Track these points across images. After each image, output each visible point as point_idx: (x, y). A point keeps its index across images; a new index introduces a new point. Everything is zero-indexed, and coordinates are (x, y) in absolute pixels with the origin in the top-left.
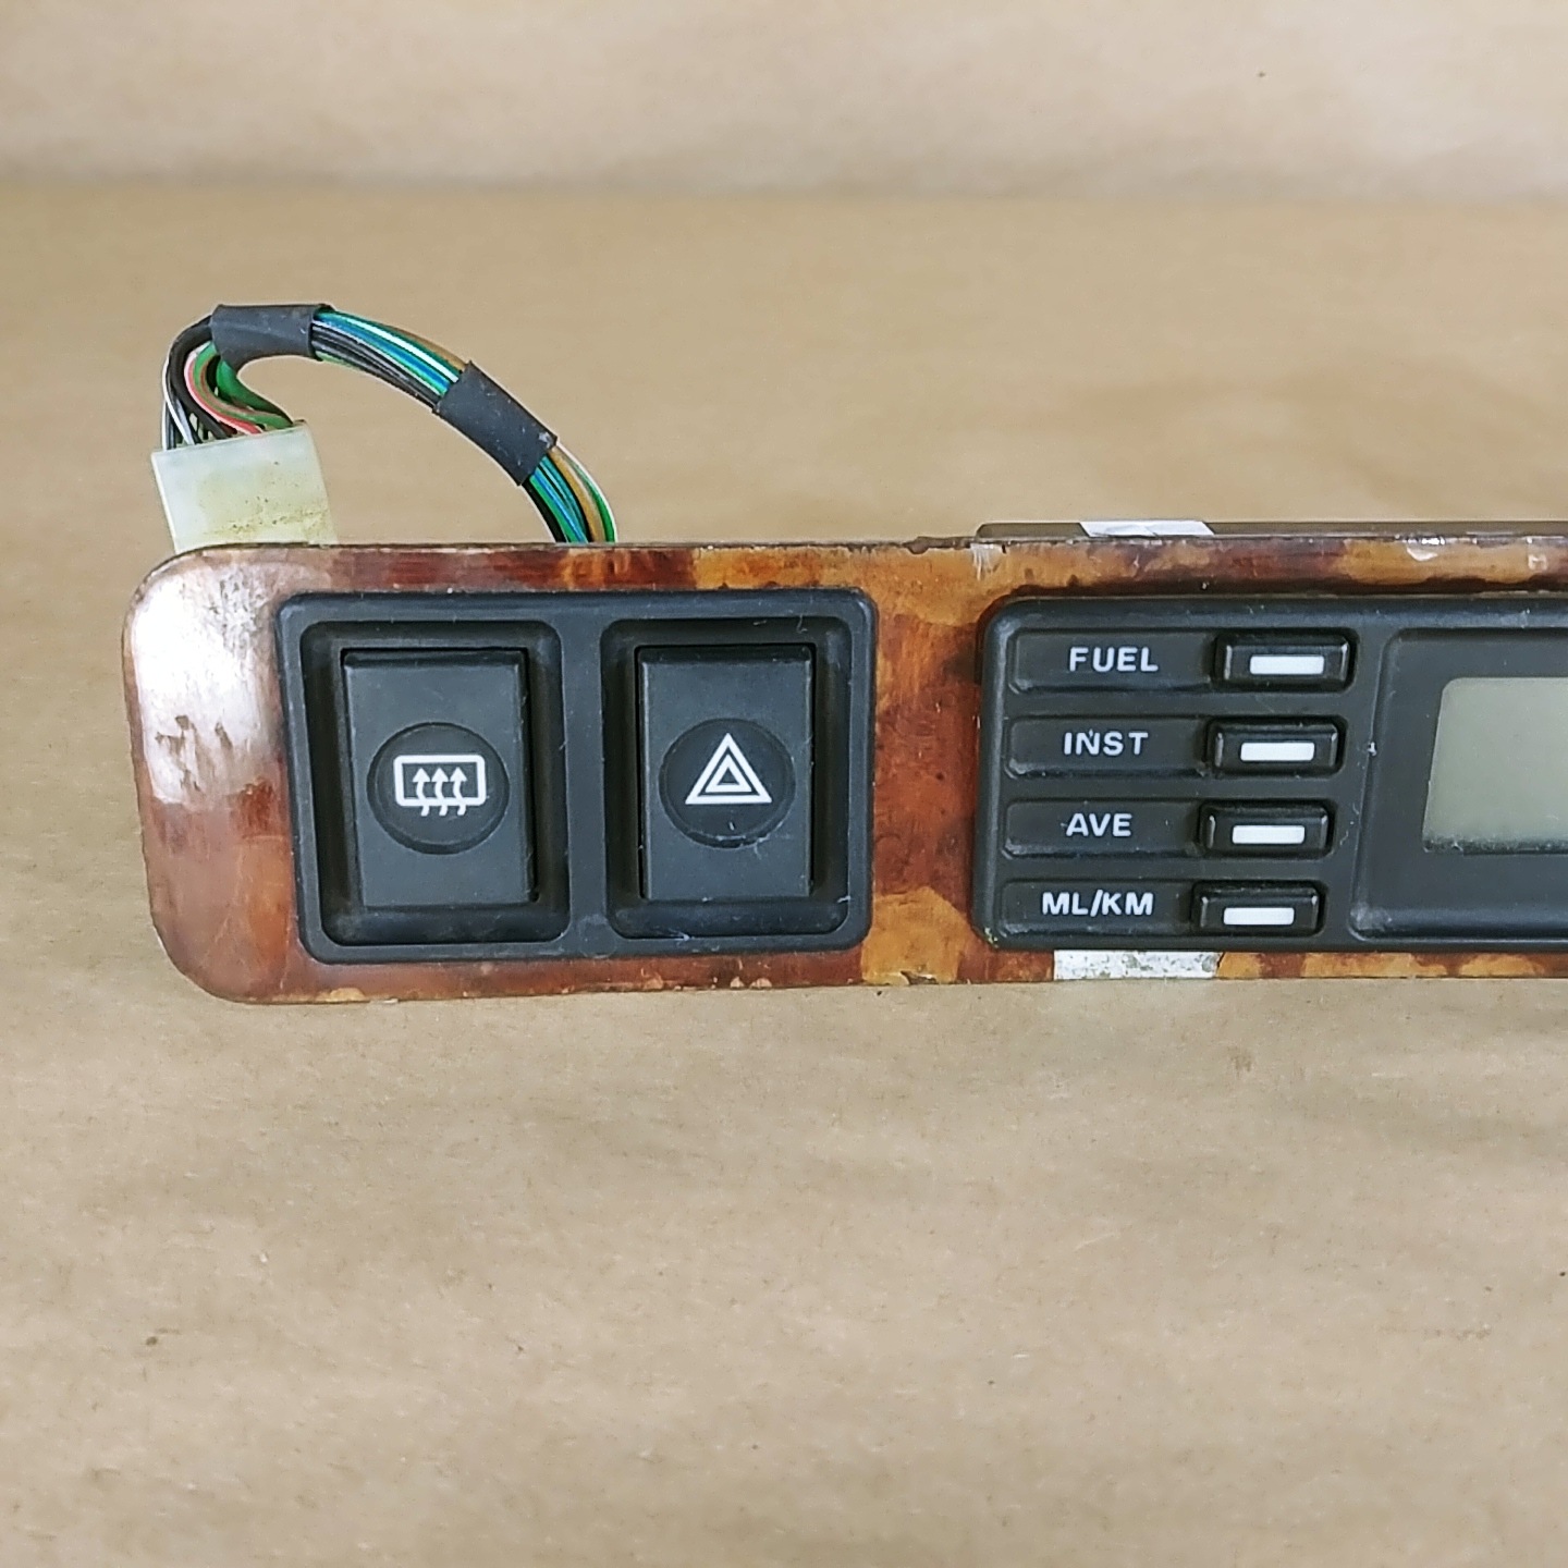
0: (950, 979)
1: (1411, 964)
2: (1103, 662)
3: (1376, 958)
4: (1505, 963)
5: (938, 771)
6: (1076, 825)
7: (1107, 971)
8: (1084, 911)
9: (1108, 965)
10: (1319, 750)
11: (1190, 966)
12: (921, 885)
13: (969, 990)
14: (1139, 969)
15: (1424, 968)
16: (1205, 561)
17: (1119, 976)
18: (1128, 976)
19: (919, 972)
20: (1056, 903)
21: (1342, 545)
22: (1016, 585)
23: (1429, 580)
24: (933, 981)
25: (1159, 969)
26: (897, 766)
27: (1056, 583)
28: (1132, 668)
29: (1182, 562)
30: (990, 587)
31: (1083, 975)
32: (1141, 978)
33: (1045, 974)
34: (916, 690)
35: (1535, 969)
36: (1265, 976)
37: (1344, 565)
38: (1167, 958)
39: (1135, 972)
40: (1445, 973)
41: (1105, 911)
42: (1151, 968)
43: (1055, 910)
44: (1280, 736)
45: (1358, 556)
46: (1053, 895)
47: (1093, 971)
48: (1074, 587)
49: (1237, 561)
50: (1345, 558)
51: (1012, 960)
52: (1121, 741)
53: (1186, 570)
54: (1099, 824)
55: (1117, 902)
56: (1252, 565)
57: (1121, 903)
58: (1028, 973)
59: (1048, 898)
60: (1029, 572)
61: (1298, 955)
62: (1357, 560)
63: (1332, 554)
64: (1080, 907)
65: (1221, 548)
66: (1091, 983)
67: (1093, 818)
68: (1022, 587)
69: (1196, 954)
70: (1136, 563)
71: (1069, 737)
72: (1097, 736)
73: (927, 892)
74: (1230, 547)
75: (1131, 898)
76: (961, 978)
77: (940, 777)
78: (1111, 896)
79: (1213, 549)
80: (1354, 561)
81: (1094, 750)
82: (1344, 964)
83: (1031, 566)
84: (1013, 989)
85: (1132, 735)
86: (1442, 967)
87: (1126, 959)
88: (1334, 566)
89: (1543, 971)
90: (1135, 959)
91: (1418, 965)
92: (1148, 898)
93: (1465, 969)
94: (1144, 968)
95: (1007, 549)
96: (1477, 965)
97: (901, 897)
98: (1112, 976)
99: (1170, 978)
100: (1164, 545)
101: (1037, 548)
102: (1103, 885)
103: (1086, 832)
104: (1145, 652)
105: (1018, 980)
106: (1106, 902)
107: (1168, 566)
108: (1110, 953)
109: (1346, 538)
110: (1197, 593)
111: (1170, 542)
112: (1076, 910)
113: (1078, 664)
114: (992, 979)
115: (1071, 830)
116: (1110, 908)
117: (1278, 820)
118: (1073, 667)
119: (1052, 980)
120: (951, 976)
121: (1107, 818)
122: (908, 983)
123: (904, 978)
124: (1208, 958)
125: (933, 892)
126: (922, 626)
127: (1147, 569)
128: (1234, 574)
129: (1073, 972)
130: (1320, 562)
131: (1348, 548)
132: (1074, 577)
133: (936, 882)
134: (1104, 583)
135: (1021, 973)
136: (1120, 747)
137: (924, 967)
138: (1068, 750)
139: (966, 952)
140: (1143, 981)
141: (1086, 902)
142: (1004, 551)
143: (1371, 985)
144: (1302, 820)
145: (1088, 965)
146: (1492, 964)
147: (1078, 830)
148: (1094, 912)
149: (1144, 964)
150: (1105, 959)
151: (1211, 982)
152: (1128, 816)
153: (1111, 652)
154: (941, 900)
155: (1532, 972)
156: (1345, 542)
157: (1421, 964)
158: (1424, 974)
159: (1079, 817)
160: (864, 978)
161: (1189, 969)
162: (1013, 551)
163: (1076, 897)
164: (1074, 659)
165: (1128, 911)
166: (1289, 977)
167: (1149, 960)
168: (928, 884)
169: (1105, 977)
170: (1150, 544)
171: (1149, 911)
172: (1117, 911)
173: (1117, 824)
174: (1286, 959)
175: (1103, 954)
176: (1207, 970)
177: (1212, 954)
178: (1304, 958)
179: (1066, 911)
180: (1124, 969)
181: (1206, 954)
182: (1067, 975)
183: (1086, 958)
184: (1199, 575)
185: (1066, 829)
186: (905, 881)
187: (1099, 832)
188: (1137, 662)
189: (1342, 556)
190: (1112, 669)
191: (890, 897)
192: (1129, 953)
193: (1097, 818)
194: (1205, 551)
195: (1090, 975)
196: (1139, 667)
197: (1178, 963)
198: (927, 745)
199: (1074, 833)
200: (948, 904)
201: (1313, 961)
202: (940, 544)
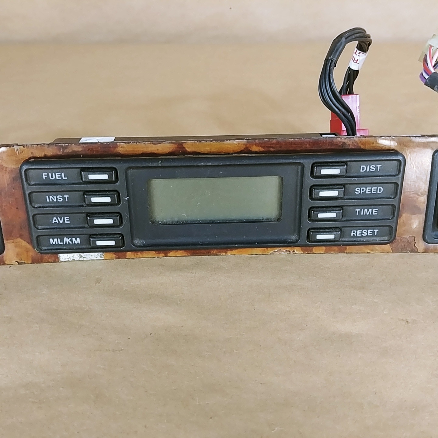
0: (30, 263)
1: (155, 254)
2: (52, 177)
3: (145, 253)
4: (180, 253)
5: (16, 207)
6: (55, 220)
7: (74, 259)
8: (62, 243)
9: (74, 257)
10: (112, 199)
11: (97, 257)
12: (17, 237)
13: (35, 265)
14: (83, 258)
15: (158, 255)
16: (80, 149)
17: (78, 260)
18: (80, 260)
19: (21, 261)
20: (54, 241)
21: (117, 144)
22: (29, 157)
23: (141, 153)
24: (25, 263)
25: (88, 258)
26: (5, 206)
27: (40, 156)
28: (60, 178)
29: (74, 150)
30: (22, 157)
31: (67, 260)
32: (84, 260)
33: (57, 260)
34: (6, 185)
35: (187, 254)
36: (117, 258)
37: (118, 150)
38: (90, 255)
39: (82, 259)
40: (164, 256)
41: (67, 243)
42: (86, 258)
43: (54, 243)
44: (101, 196)
45: (121, 147)
46: (53, 239)
47: (70, 259)
48: (46, 157)
49: (89, 149)
50: (118, 148)
51: (46, 257)
52: (62, 198)
53: (75, 151)
54: (61, 220)
55: (70, 240)
56: (93, 150)
57: (71, 240)
58: (51, 260)
59: (51, 240)
60: (32, 153)
61: (124, 253)
62: (122, 148)
63: (114, 147)
64: (60, 242)
65: (84, 146)
66: (70, 262)
67: (59, 218)
68: (31, 157)
69: (97, 253)
70: (61, 150)
71: (47, 197)
72: (55, 197)
73: (19, 240)
74: (87, 145)
75: (74, 239)
76: (33, 262)
77: (17, 208)
78: (68, 239)
79: (82, 146)
80: (121, 149)
81: (55, 200)
82: (137, 254)
83: (32, 151)
84: (48, 265)
85: (64, 196)
86: (163, 254)
87: (79, 255)
88: (116, 150)
89: (189, 255)
90: (81, 255)
91: (156, 254)
92: (78, 239)
93: (169, 255)
94: (84, 258)
95: (25, 147)
96: (172, 254)
97: (12, 241)
98: (76, 260)
99: (92, 260)
100: (69, 145)
101: (33, 146)
102: (66, 236)
103: (58, 222)
104: (63, 174)
105: (48, 262)
106: (67, 240)
107: (70, 151)
108: (74, 254)
109: (118, 143)
110: (80, 158)
111: (70, 144)
112: (60, 243)
113: (45, 177)
114: (42, 262)
115: (54, 222)
116: (69, 242)
117: (105, 218)
118: (44, 178)
119: (59, 262)
120: (30, 262)
121: (63, 218)
122: (18, 264)
123: (16, 262)
124: (101, 254)
125: (21, 239)
126: (4, 168)
127: (65, 151)
128: (89, 153)
129: (65, 259)
130: (112, 149)
131: (119, 145)
132: (45, 154)
133: (21, 236)
134: (53, 156)
135: (49, 260)
136: (62, 199)
137: (21, 259)
138: (48, 200)
139: (33, 255)
140: (84, 261)
141: (62, 241)
142: (24, 147)
143: (145, 260)
144: (112, 217)
145: (68, 257)
146: (176, 253)
147: (55, 222)
148: (65, 243)
149: (84, 256)
150: (73, 256)
151: (103, 260)
152: (68, 218)
153: (54, 174)
154: (23, 241)
155: (187, 255)
156: (118, 144)
157: (158, 254)
158: (159, 256)
159: (55, 218)
160: (5, 263)
161: (96, 257)
162: (27, 147)
163: (59, 239)
164: (44, 176)
165: (74, 243)
166: (123, 259)
167: (85, 255)
168: (19, 237)
169: (74, 260)
170: (64, 145)
171: (79, 243)
172: (71, 243)
173: (66, 220)
174: (121, 254)
175: (72, 254)
176: (102, 257)
177: (102, 253)
178: (126, 253)
179: (57, 243)
180: (79, 258)
181: (100, 253)
182: (63, 260)
183: (68, 256)
184: (80, 153)
185: (52, 222)
186: (12, 237)
187: (61, 222)
188: (61, 177)
189: (117, 147)
190: (55, 179)
191: (9, 241)
192: (79, 254)
193: (60, 218)
194: (80, 146)
195: (69, 260)
196: (62, 178)
197: (93, 256)
198: (12, 200)
199: (55, 223)
200: (26, 242)
201: (129, 254)
202: (6, 146)
